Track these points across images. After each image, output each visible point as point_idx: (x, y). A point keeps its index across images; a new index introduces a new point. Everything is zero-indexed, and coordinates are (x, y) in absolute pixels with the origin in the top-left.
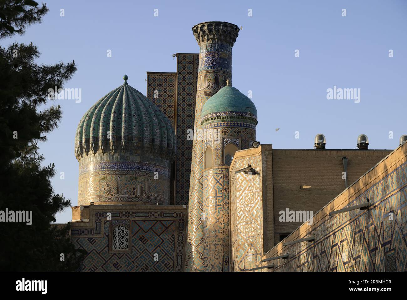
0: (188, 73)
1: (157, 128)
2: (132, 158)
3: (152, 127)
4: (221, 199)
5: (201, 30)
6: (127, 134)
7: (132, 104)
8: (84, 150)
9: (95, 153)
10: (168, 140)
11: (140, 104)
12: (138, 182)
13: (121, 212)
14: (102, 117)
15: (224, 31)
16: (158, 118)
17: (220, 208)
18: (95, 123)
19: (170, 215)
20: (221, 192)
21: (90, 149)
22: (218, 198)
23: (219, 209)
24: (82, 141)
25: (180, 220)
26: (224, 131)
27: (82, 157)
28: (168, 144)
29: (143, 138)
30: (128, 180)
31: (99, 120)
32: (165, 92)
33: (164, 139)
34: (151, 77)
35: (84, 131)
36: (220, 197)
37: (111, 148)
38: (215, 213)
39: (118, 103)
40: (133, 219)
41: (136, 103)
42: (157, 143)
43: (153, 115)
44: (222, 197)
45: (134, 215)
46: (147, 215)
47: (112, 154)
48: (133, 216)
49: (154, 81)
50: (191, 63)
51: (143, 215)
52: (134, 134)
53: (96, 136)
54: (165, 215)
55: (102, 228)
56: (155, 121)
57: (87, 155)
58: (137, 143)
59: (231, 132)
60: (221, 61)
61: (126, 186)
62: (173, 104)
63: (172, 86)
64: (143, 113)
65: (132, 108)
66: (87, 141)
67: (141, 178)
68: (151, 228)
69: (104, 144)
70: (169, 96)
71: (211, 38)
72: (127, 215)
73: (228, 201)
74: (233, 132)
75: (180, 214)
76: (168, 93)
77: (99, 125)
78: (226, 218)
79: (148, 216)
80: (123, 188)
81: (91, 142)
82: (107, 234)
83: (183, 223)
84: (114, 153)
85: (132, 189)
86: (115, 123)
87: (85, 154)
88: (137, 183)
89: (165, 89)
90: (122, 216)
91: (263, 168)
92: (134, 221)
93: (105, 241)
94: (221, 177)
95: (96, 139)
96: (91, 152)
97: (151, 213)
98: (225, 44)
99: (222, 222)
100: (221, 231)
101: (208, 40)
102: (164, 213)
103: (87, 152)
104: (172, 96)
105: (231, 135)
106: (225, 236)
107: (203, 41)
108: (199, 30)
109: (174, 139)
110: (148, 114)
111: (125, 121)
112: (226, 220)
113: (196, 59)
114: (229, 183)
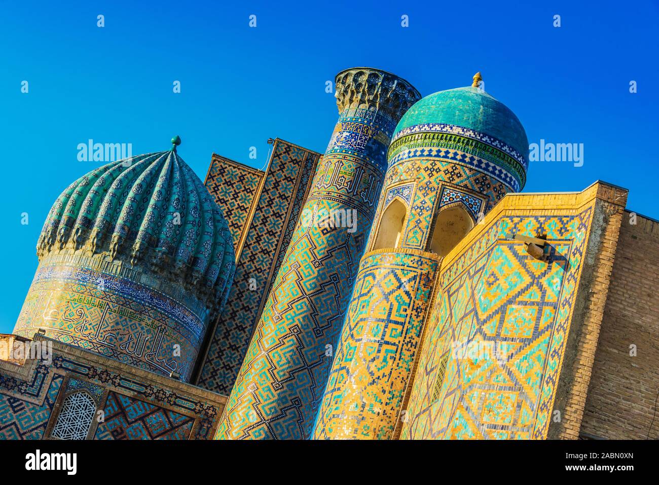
0: (286, 178)
1: (208, 240)
2: (144, 279)
3: (200, 235)
4: (399, 331)
5: (355, 80)
6: (150, 231)
7: (176, 184)
8: (58, 238)
9: (77, 249)
10: (221, 272)
11: (190, 188)
12: (142, 328)
13: (93, 367)
14: (114, 186)
15: (396, 95)
16: (215, 227)
17: (391, 351)
18: (96, 193)
19: (188, 405)
20: (405, 313)
21: (70, 240)
22: (391, 326)
23: (387, 351)
24: (60, 221)
25: (204, 420)
26: (451, 170)
27: (49, 251)
28: (219, 279)
29: (177, 248)
30: (124, 318)
31: (106, 191)
32: (235, 198)
33: (214, 266)
34: (219, 165)
35: (70, 203)
36: (397, 323)
37: (112, 246)
38: (373, 360)
39: (151, 173)
40: (113, 388)
41: (183, 185)
42: (202, 267)
43: (208, 215)
44: (403, 324)
45: (117, 381)
46: (143, 390)
47: (109, 259)
48: (114, 383)
49: (222, 173)
50: (297, 163)
51: (135, 388)
52: (163, 236)
53: (90, 217)
54: (179, 401)
55: (46, 387)
56: (210, 228)
57: (61, 248)
58: (164, 253)
59: (468, 178)
60: (374, 147)
61: (116, 327)
62: (243, 223)
63: (251, 192)
64: (192, 205)
65: (176, 189)
66: (70, 223)
67: (149, 322)
68: (142, 419)
69: (100, 235)
70: (239, 207)
71: (369, 100)
72: (104, 376)
73: (416, 339)
74: (472, 179)
75: (209, 408)
76: (239, 202)
77: (102, 200)
78: (399, 380)
79: (144, 393)
80: (109, 328)
81: (77, 225)
82: (51, 401)
83: (208, 428)
84: (115, 259)
85: (127, 337)
86: (135, 205)
87: (57, 245)
88: (139, 329)
89: (237, 193)
90: (93, 376)
91: (592, 244)
92: (114, 393)
93: (43, 415)
94: (415, 278)
95: (88, 223)
96: (70, 245)
97: (152, 389)
98: (390, 119)
99: (387, 389)
100: (376, 410)
101: (362, 101)
102: (177, 397)
103: (64, 243)
104: (245, 209)
105: (466, 186)
106: (383, 424)
107: (351, 101)
108: (350, 80)
109: (230, 276)
110: (200, 209)
111: (156, 207)
112: (399, 385)
113: (307, 160)
114: (430, 296)
